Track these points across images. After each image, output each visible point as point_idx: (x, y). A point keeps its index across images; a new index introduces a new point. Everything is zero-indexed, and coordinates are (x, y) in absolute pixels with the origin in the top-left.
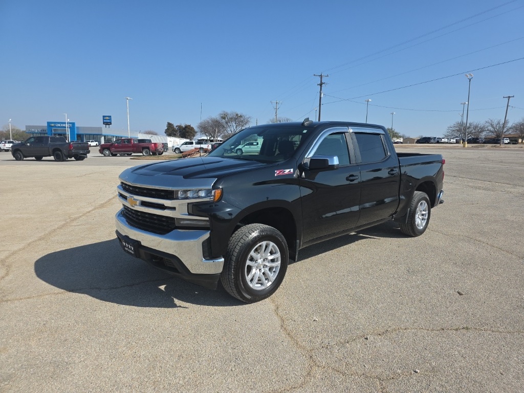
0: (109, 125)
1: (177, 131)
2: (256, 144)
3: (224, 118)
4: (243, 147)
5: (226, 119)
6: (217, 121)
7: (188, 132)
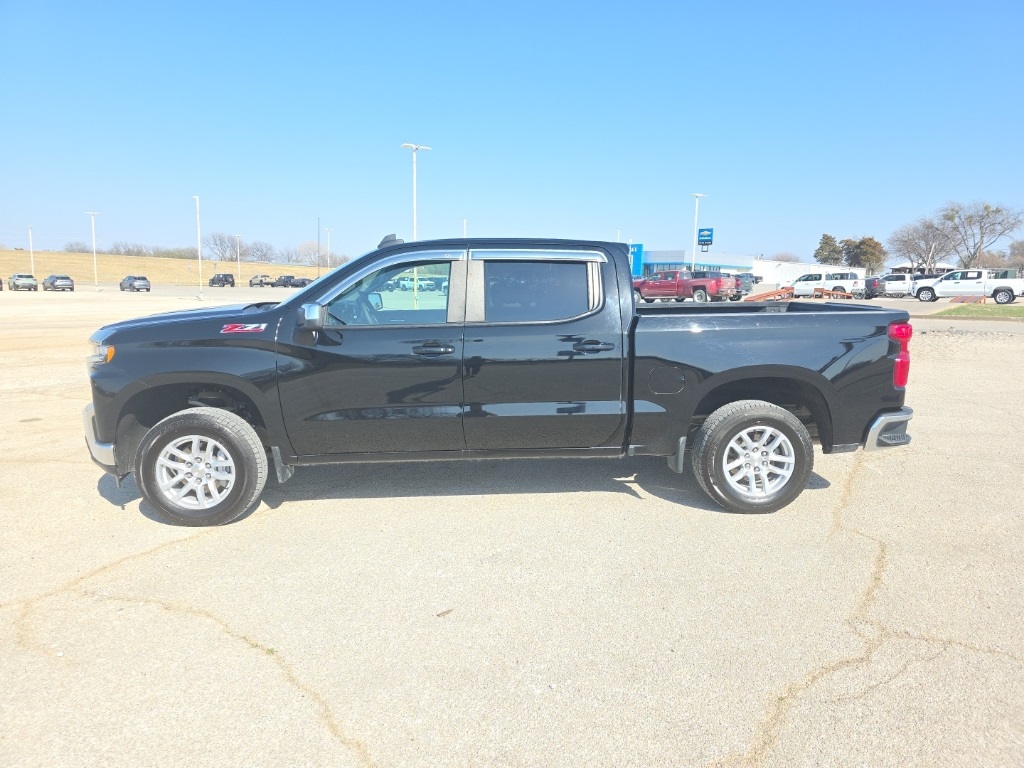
0: (707, 245)
1: (841, 251)
2: (975, 275)
3: (949, 218)
4: (936, 284)
5: (957, 220)
6: (929, 227)
7: (865, 253)
